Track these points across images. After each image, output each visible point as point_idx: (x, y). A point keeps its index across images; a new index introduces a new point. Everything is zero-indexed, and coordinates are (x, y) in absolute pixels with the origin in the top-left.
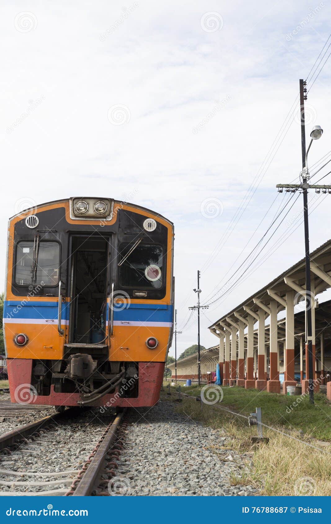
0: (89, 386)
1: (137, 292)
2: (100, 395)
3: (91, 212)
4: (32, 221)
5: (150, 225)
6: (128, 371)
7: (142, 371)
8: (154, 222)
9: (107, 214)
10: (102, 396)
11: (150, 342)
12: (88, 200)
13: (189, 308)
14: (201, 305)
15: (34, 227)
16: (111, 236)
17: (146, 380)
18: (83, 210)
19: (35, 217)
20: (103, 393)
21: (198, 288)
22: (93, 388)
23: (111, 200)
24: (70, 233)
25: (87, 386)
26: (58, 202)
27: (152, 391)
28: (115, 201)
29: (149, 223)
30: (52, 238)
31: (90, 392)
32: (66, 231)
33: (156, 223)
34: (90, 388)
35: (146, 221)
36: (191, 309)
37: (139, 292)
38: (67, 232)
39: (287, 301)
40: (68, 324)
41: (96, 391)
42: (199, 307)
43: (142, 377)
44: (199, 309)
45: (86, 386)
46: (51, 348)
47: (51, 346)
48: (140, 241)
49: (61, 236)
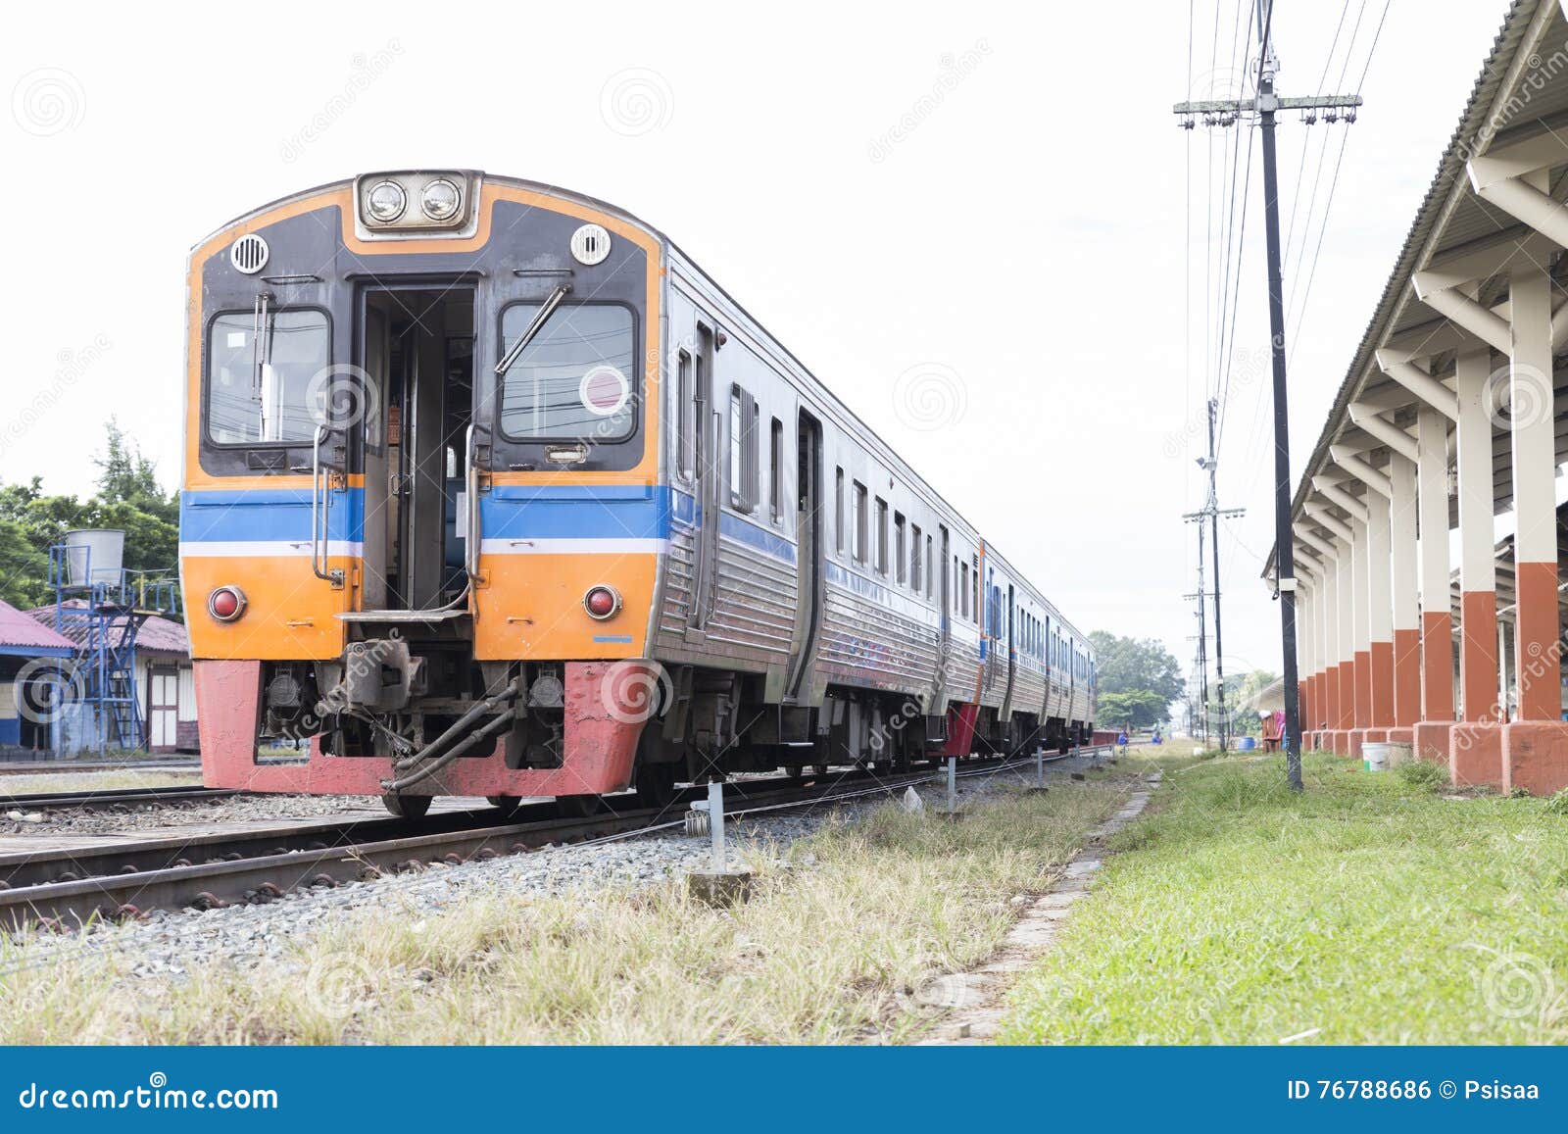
0: (411, 737)
1: (556, 451)
2: (436, 762)
3: (415, 216)
4: (250, 252)
5: (591, 244)
6: (536, 689)
7: (572, 688)
8: (604, 233)
9: (460, 217)
10: (442, 765)
11: (596, 598)
12: (402, 180)
13: (1185, 516)
14: (1220, 507)
15: (256, 269)
16: (476, 283)
17: (586, 714)
18: (391, 211)
19: (257, 238)
20: (445, 756)
21: (1212, 455)
22: (420, 740)
23: (473, 175)
24: (358, 282)
25: (406, 737)
26: (322, 191)
27: (605, 748)
28: (484, 176)
29: (588, 239)
30: (307, 300)
31: (414, 752)
32: (345, 277)
33: (608, 238)
34: (412, 740)
35: (577, 233)
36: (1190, 519)
37: (562, 451)
38: (348, 279)
39: (1391, 480)
40: (359, 554)
41: (429, 748)
42: (1214, 513)
43: (575, 707)
44: (1215, 517)
45: (401, 735)
46: (311, 625)
47: (310, 619)
48: (561, 294)
49: (330, 291)
